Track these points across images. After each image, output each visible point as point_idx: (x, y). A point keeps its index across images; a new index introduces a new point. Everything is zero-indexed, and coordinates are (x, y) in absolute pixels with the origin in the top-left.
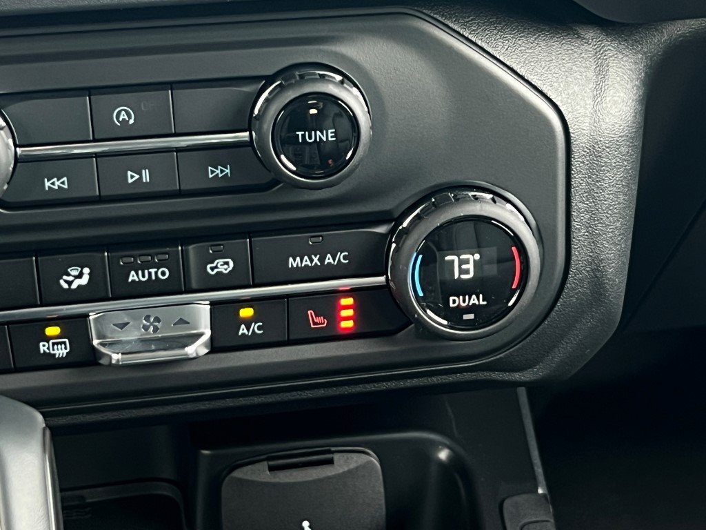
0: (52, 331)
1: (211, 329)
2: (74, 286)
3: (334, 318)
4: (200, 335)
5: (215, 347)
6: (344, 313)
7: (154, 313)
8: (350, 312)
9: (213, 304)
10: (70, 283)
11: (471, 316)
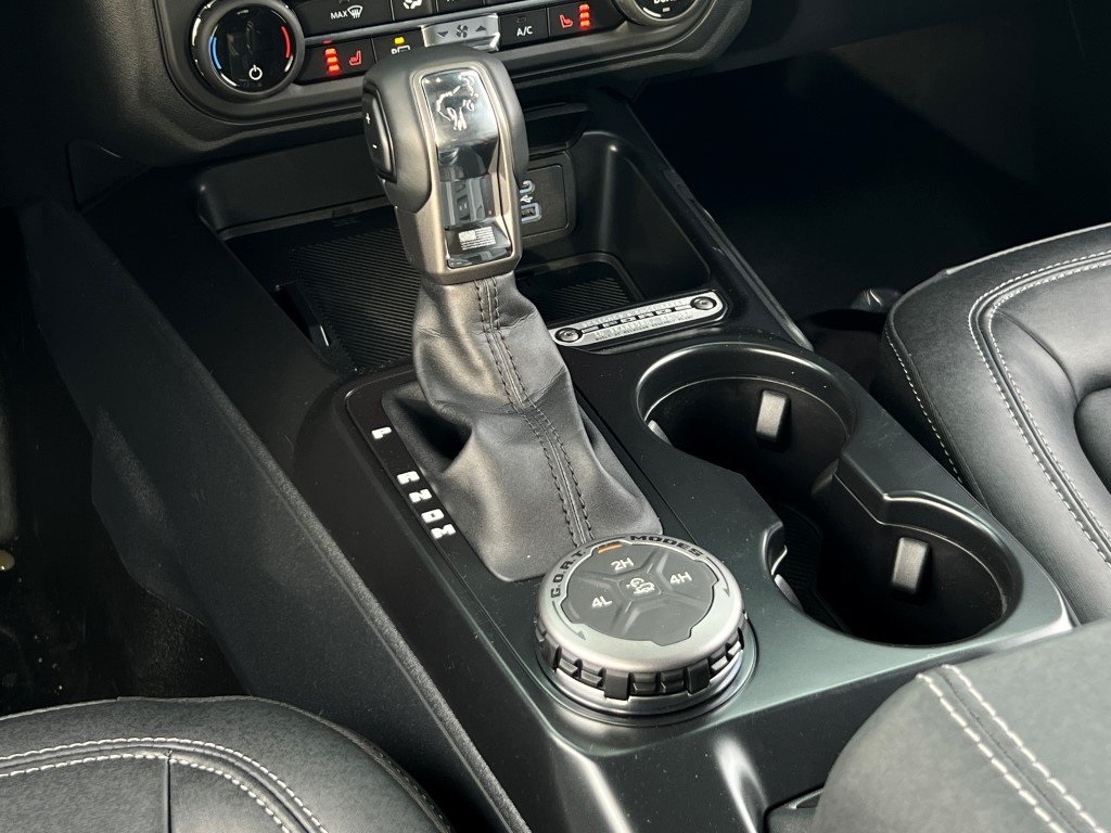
0: (400, 40)
1: (501, 31)
2: (413, 7)
3: (577, 21)
4: (493, 37)
5: (502, 47)
6: (582, 16)
7: (463, 23)
8: (587, 15)
9: (499, 14)
10: (410, 5)
11: (667, 9)
